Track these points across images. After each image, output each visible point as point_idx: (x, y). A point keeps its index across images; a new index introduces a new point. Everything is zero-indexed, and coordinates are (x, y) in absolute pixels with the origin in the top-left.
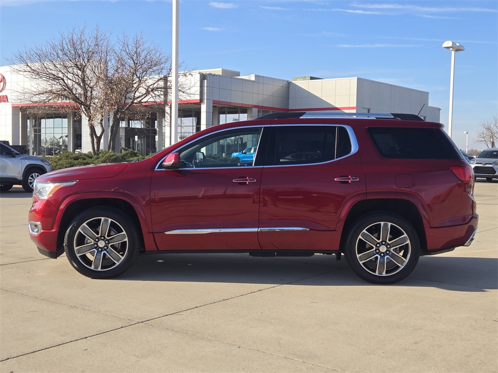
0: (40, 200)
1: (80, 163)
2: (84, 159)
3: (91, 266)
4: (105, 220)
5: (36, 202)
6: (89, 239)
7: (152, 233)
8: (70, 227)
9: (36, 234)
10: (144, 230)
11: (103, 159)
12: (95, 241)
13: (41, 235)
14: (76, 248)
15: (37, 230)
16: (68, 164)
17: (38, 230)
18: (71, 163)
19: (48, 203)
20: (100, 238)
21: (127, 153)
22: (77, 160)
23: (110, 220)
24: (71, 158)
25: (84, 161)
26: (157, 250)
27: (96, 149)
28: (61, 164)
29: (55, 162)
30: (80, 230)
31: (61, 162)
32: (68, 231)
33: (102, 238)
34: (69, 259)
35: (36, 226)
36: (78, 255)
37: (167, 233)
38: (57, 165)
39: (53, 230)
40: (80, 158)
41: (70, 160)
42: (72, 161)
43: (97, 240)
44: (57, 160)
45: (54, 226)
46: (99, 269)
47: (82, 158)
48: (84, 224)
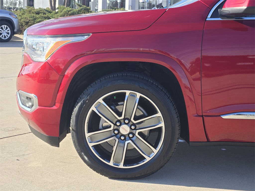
0: (33, 61)
1: (41, 17)
2: (45, 14)
3: (109, 160)
4: (131, 95)
5: (26, 65)
6: (106, 122)
7: (202, 116)
8: (79, 104)
9: (29, 110)
10: (191, 111)
11: (62, 13)
12: (115, 124)
13: (36, 113)
14: (87, 135)
15: (30, 104)
16: (31, 18)
17: (32, 106)
18: (33, 17)
19: (47, 67)
20: (122, 121)
21: (82, 9)
22: (39, 14)
23: (139, 95)
24: (33, 13)
25: (45, 15)
26: (206, 140)
27: (53, 5)
28: (25, 18)
29: (20, 16)
30: (93, 108)
31: (25, 16)
32: (76, 109)
33: (127, 121)
34: (77, 150)
35: (29, 99)
36: (90, 145)
37: (224, 117)
38: (22, 19)
39: (55, 107)
40: (41, 13)
41: (33, 15)
42: (35, 15)
43: (118, 124)
44: (21, 14)
45: (56, 101)
46: (121, 166)
47: (43, 13)
48: (100, 100)
